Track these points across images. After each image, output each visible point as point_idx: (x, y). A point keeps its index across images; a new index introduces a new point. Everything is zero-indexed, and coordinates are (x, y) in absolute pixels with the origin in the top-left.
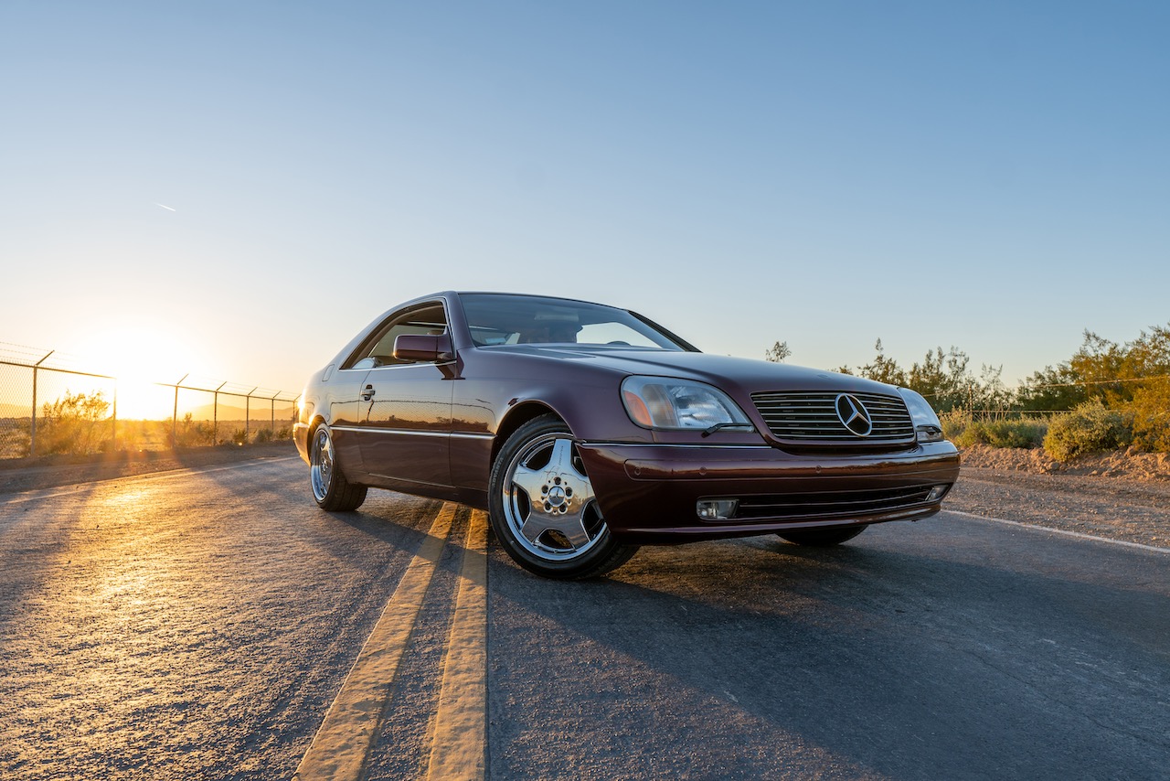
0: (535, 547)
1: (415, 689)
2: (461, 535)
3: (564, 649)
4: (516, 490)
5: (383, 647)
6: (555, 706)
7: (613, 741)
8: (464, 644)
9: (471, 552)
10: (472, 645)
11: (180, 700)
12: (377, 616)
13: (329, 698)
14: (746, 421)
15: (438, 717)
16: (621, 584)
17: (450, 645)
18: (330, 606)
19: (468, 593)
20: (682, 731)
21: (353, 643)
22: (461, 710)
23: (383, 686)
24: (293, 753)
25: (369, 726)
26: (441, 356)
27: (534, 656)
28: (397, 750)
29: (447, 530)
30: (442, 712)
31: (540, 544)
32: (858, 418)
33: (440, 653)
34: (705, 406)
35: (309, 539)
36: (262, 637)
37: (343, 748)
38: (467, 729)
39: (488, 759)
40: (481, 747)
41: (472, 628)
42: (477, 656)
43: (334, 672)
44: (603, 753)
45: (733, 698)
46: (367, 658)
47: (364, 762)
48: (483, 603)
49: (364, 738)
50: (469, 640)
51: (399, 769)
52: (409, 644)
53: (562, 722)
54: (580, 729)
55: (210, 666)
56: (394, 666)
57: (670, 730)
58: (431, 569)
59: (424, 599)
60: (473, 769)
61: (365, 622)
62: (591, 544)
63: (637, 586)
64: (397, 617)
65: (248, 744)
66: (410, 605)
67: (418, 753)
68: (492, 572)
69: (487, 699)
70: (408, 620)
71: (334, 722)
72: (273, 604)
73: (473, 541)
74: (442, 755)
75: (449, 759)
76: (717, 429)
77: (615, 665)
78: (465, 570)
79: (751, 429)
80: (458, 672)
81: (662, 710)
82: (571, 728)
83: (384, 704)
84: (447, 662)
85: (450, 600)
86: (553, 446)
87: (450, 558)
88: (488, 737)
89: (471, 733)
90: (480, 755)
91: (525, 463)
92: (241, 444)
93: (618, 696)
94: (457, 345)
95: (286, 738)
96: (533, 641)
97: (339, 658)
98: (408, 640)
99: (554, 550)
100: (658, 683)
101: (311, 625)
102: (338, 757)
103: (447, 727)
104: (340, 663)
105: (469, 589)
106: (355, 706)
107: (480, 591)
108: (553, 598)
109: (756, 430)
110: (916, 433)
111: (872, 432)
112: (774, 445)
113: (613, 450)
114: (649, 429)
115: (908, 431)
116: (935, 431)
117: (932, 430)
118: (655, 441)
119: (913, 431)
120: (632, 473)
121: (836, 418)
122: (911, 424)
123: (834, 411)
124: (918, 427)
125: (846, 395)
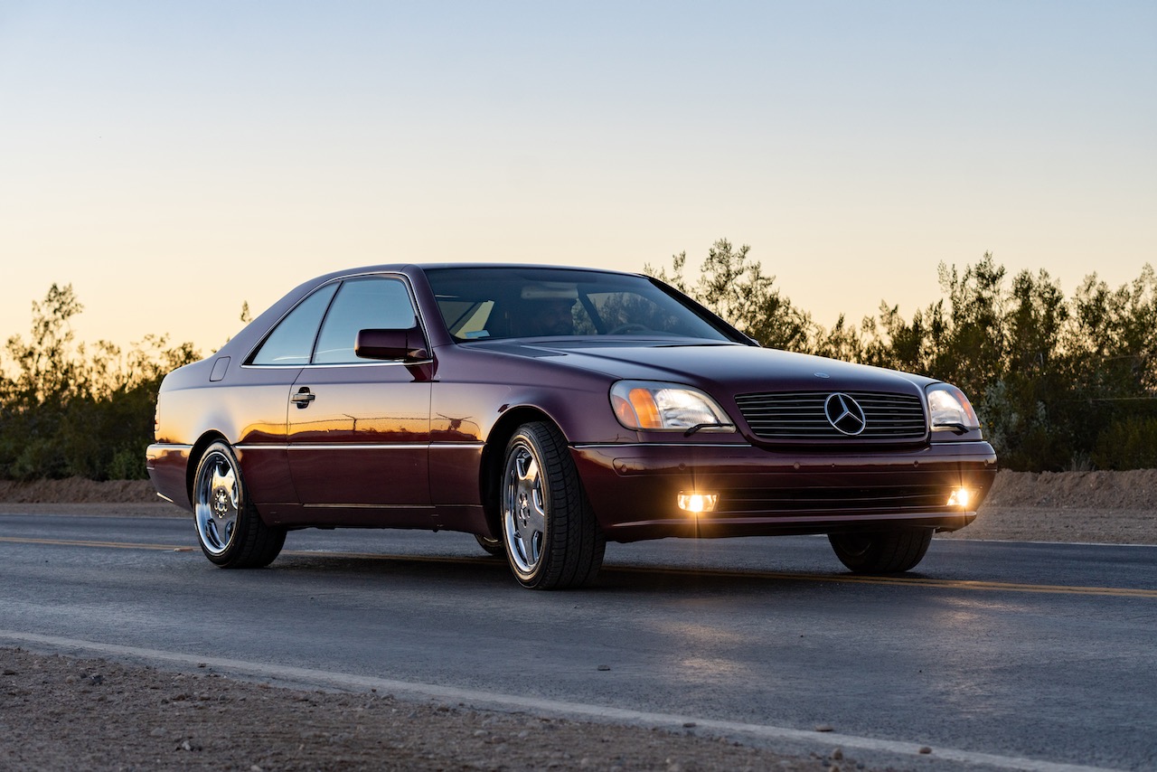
26: (414, 354)
32: (848, 417)
109: (738, 429)
110: (930, 432)
111: (865, 431)
112: (755, 443)
113: (600, 450)
114: (635, 430)
115: (919, 430)
116: (961, 429)
117: (956, 429)
118: (640, 441)
119: (924, 430)
120: (619, 470)
121: (825, 418)
122: (924, 423)
123: (823, 411)
124: (936, 425)
125: (839, 394)
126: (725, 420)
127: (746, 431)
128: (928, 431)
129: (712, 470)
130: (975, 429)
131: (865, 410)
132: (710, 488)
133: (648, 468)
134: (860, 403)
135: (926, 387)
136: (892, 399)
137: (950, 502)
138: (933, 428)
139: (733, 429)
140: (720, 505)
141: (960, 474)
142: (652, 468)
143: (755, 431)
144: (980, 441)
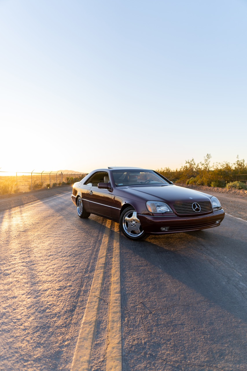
0: (129, 234)
1: (109, 264)
2: (114, 227)
3: (134, 257)
4: (125, 222)
5: (102, 256)
6: (131, 268)
7: (139, 273)
8: (116, 256)
9: (116, 232)
10: (117, 256)
11: (72, 265)
12: (99, 249)
13: (96, 265)
14: (172, 211)
15: (113, 269)
16: (147, 242)
17: (114, 256)
18: (90, 247)
19: (116, 245)
20: (150, 272)
21: (96, 255)
22: (116, 268)
23: (103, 264)
24: (92, 274)
25: (103, 270)
27: (128, 259)
28: (107, 274)
29: (110, 225)
30: (113, 268)
31: (131, 233)
33: (112, 258)
34: (163, 207)
35: (80, 228)
36: (80, 254)
37: (100, 273)
38: (117, 271)
39: (121, 275)
40: (120, 274)
41: (117, 252)
42: (118, 258)
43: (95, 261)
44: (138, 275)
45: (161, 267)
46: (100, 258)
47: (103, 275)
48: (119, 247)
49: (102, 272)
50: (117, 255)
51: (108, 277)
52: (106, 256)
53: (132, 270)
54: (135, 272)
55: (74, 259)
56: (104, 260)
57: (149, 272)
58: (108, 238)
59: (108, 245)
60: (119, 277)
61: (98, 251)
62: (141, 234)
63: (150, 242)
64: (103, 250)
65: (86, 272)
66: (105, 247)
67: (110, 274)
68: (121, 238)
69: (120, 266)
70: (105, 250)
71: (97, 269)
72: (79, 246)
73: (116, 229)
74: (114, 275)
75: (115, 275)
76: (166, 213)
77: (142, 260)
78: (115, 238)
79: (173, 212)
80: (115, 262)
81: (148, 269)
82: (133, 271)
83: (104, 267)
84: (113, 259)
85: (113, 246)
86: (133, 213)
87: (112, 234)
88: (120, 272)
89: (118, 272)
90: (120, 275)
91: (127, 216)
92: (49, 188)
93: (142, 266)
94: (112, 186)
95: (91, 272)
96: (128, 255)
97: (95, 258)
98: (106, 255)
99: (133, 234)
100: (149, 264)
101: (88, 251)
102: (99, 275)
103: (114, 271)
104: (95, 259)
105: (116, 243)
106: (100, 267)
107: (118, 244)
108: (133, 246)
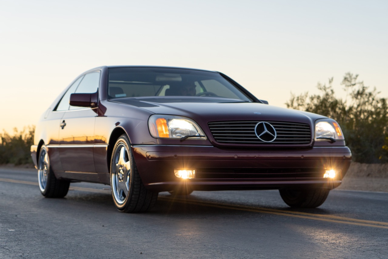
14: (204, 135)
32: (266, 133)
76: (186, 138)
109: (208, 139)
110: (314, 142)
111: (275, 141)
112: (215, 145)
113: (142, 148)
114: (156, 138)
115: (308, 140)
116: (332, 141)
117: (329, 140)
118: (158, 143)
119: (310, 140)
120: (148, 157)
121: (254, 133)
122: (310, 137)
123: (253, 130)
124: (317, 138)
125: (263, 122)
126: (202, 134)
127: (212, 140)
128: (312, 141)
129: (193, 158)
130: (341, 141)
131: (276, 130)
132: (191, 167)
133: (160, 157)
134: (275, 127)
135: (316, 121)
136: (294, 125)
137: (325, 176)
138: (316, 140)
139: (205, 138)
140: (197, 175)
141: (330, 162)
142: (162, 157)
143: (216, 139)
144: (344, 146)
